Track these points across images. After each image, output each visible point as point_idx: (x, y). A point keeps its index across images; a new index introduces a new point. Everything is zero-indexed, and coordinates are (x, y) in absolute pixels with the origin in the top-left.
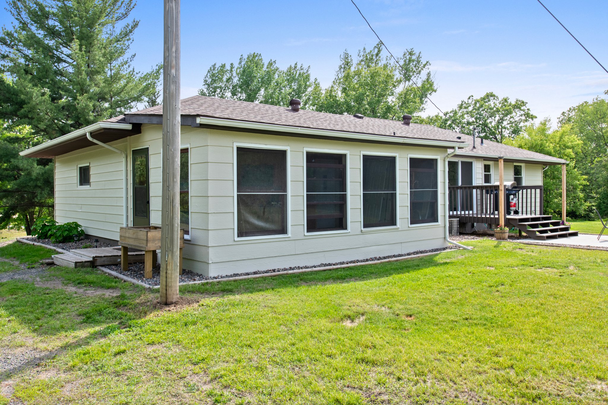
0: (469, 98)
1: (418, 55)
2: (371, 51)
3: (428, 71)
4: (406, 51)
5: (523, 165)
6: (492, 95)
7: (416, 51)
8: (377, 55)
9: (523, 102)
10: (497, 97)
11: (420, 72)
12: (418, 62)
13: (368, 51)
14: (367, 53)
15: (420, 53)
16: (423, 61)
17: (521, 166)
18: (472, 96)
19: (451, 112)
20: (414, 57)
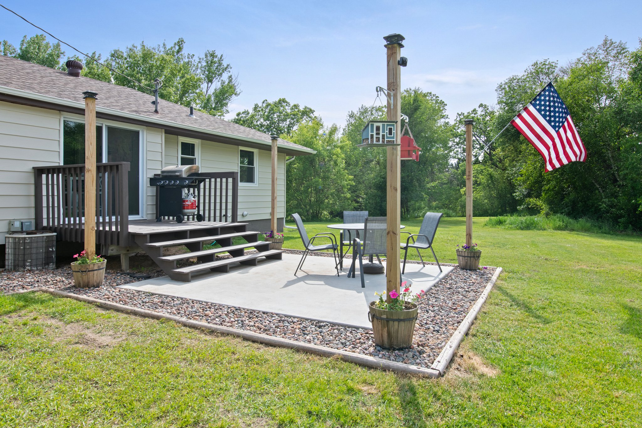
0: (263, 102)
1: (219, 57)
2: (172, 48)
3: (229, 74)
4: (208, 52)
5: (255, 151)
6: (284, 101)
7: (218, 54)
8: (178, 52)
9: (311, 110)
10: (288, 103)
11: (221, 74)
12: (220, 64)
13: (168, 47)
14: (167, 49)
15: (222, 55)
16: (225, 64)
17: (253, 153)
18: (266, 101)
19: (243, 113)
20: (216, 59)
